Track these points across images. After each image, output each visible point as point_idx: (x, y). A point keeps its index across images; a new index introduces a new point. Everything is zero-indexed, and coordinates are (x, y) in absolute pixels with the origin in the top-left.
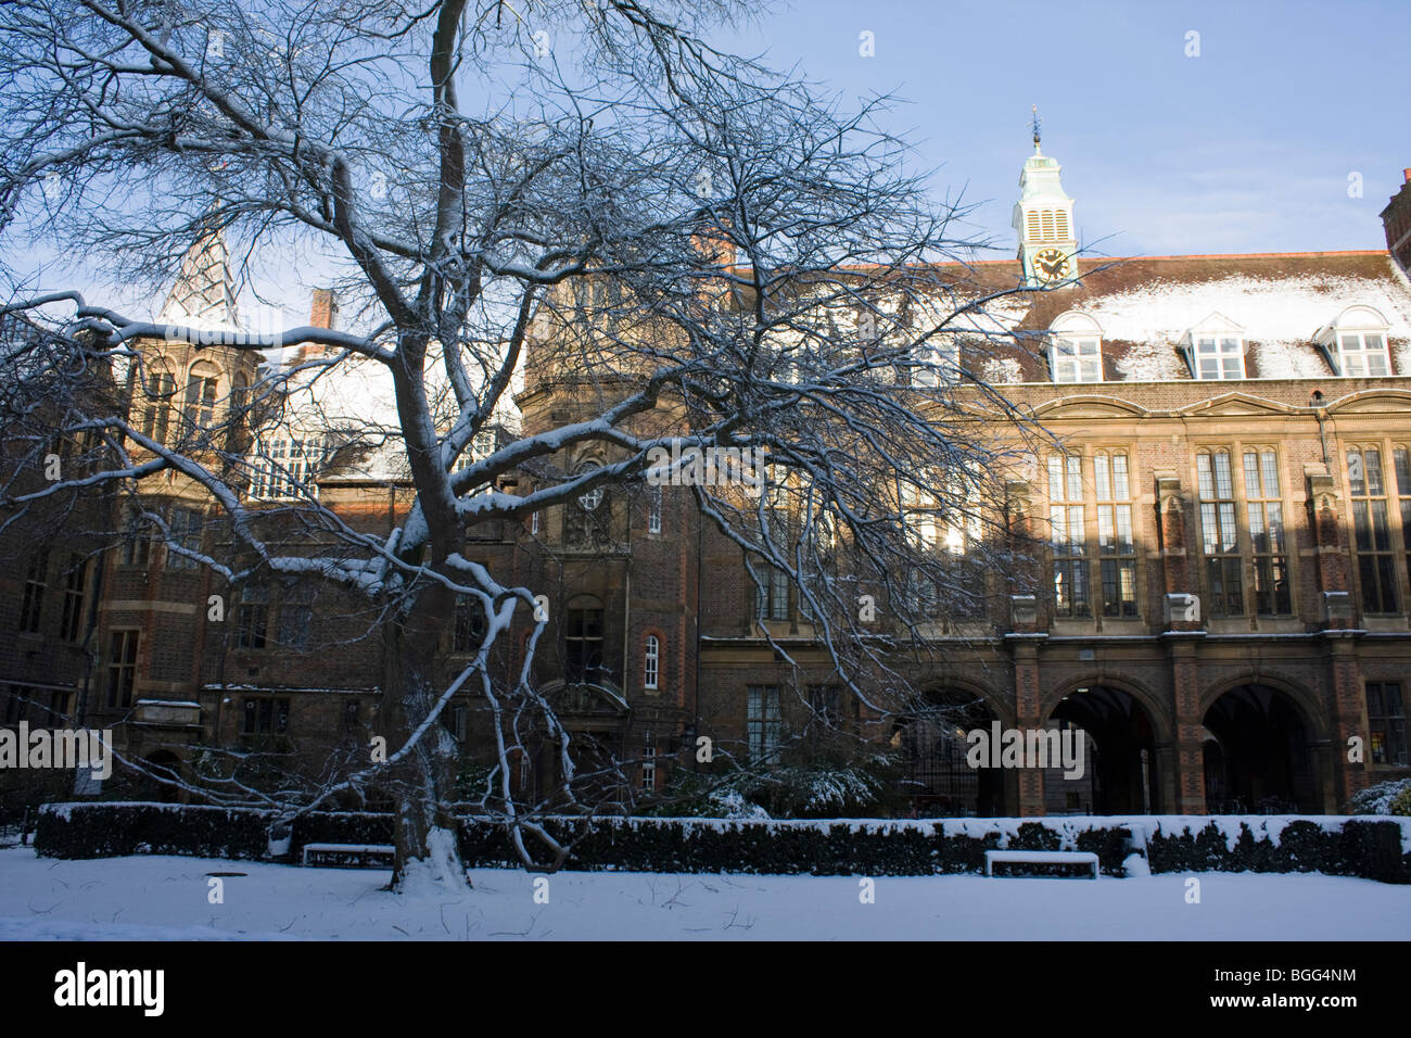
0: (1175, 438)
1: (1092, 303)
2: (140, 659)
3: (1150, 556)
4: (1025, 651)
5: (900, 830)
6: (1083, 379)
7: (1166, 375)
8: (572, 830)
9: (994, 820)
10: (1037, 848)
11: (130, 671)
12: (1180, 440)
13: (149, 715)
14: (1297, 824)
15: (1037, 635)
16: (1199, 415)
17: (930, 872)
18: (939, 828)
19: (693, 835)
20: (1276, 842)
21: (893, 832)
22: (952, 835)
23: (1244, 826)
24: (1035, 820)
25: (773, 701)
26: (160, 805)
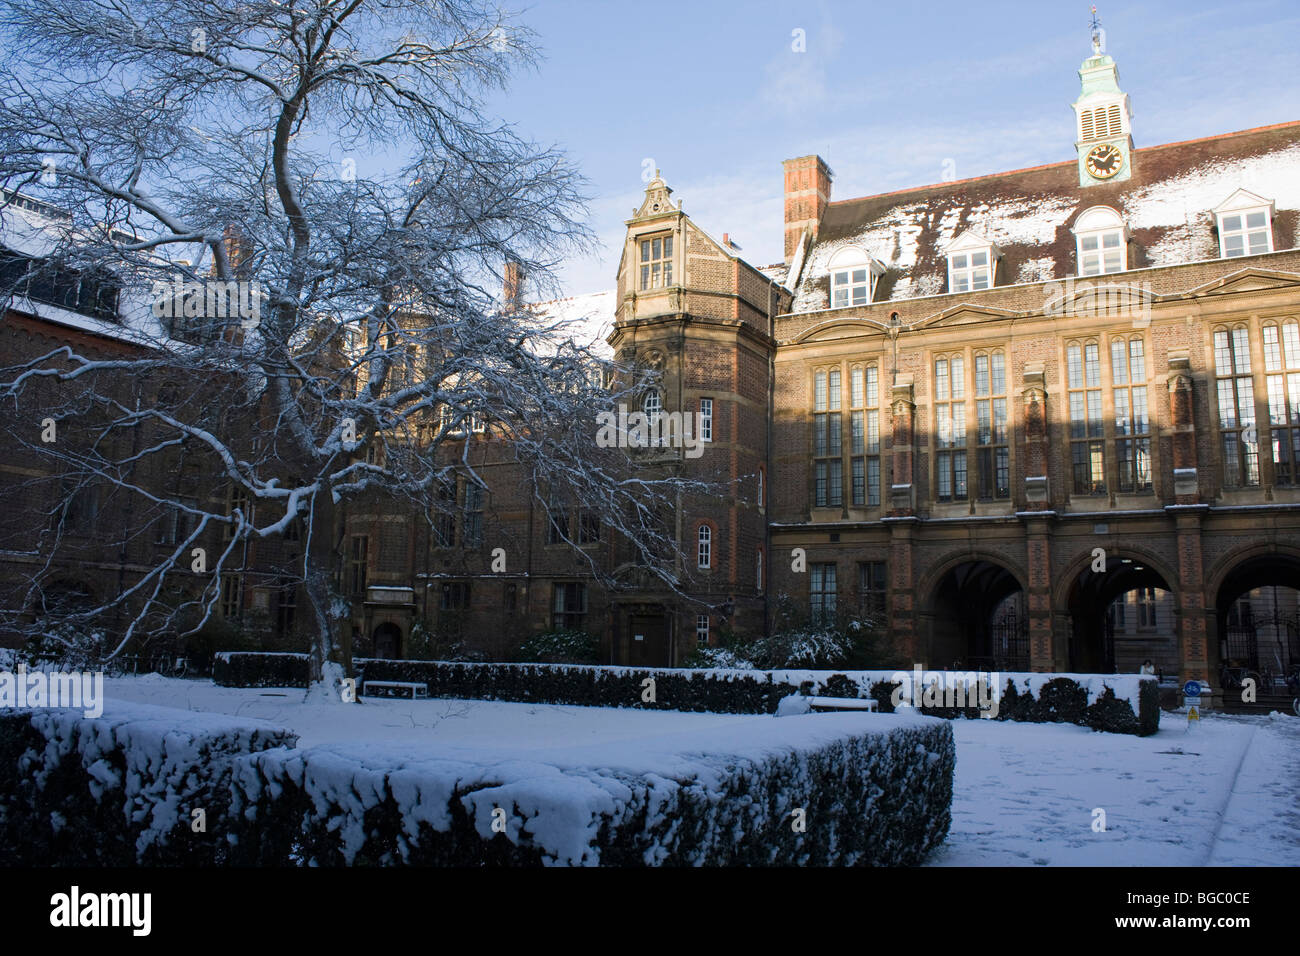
0: (1190, 319)
1: (1140, 192)
2: (370, 556)
3: (1163, 433)
4: (1036, 527)
5: (741, 678)
6: (1106, 270)
7: (1196, 256)
8: (526, 673)
9: (810, 672)
10: (841, 695)
11: (364, 565)
12: (1194, 321)
13: (377, 597)
14: (1058, 681)
15: (1047, 512)
16: (1211, 293)
17: (761, 712)
18: (770, 676)
19: (601, 679)
20: (1037, 696)
21: (736, 679)
22: (778, 683)
23: (1010, 682)
24: (843, 673)
25: (831, 577)
26: (297, 655)
